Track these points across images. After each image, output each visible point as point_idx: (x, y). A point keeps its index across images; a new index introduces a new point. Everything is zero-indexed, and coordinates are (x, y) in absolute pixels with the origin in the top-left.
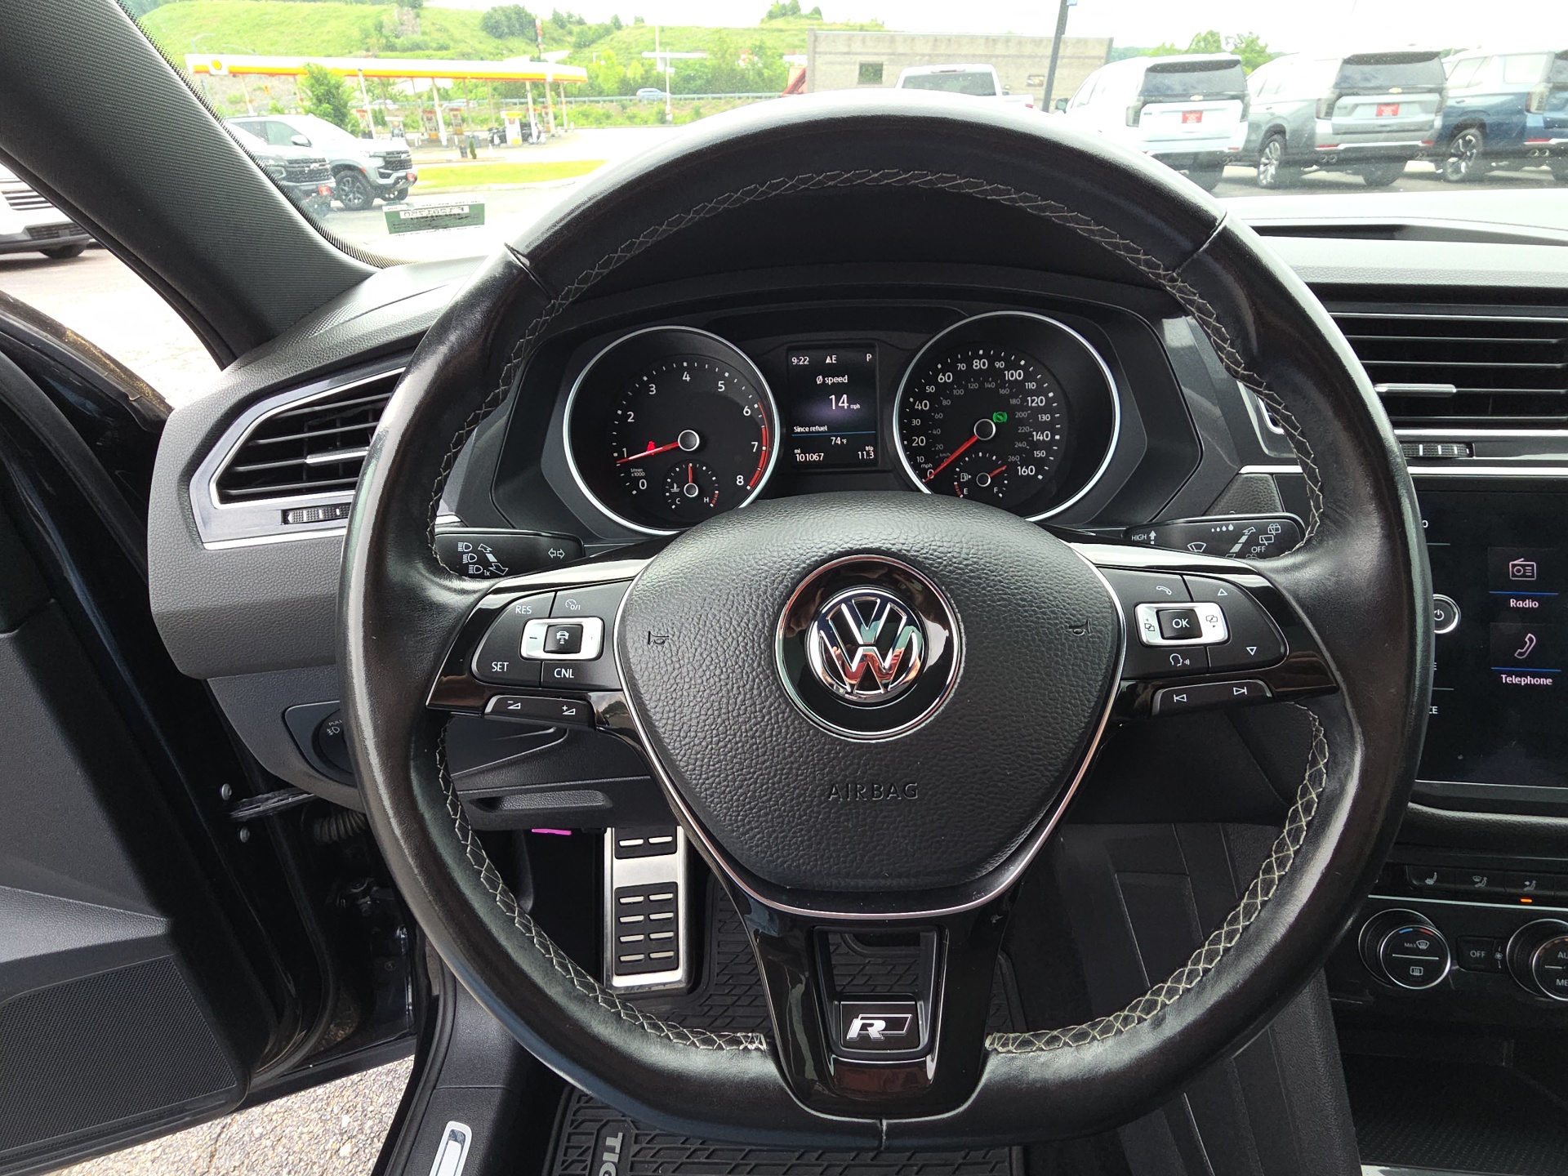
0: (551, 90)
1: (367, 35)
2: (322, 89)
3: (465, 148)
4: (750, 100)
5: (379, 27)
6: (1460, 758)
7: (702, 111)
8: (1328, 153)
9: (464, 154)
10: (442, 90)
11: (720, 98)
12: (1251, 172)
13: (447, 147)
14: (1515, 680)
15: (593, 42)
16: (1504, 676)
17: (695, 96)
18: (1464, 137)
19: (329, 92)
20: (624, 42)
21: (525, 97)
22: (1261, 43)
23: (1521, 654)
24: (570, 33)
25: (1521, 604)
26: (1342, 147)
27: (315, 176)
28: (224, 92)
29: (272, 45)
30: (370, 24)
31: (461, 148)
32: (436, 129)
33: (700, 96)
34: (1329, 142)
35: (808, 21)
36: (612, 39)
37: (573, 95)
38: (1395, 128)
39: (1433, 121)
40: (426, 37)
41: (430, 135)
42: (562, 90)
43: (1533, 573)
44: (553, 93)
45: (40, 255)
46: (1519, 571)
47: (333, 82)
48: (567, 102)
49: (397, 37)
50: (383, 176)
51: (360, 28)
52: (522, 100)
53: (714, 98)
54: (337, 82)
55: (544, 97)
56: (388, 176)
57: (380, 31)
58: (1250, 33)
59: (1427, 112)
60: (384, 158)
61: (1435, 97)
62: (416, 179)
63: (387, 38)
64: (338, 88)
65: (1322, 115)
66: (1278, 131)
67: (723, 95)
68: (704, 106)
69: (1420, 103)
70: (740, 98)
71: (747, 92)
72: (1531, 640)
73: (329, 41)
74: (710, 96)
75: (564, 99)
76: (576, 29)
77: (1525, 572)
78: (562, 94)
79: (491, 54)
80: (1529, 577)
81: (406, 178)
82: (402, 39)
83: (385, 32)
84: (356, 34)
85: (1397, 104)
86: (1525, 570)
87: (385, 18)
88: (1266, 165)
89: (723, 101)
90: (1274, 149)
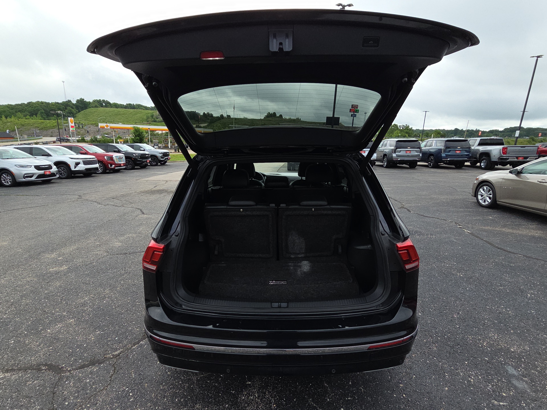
1: (148, 118)
2: (138, 133)
3: (176, 149)
5: (152, 116)
8: (396, 161)
9: (175, 151)
12: (382, 164)
13: (170, 148)
15: (215, 122)
18: (431, 158)
19: (139, 134)
20: (224, 122)
22: (410, 127)
24: (208, 119)
26: (399, 159)
27: (147, 158)
28: (103, 132)
30: (149, 115)
31: (175, 149)
32: (168, 144)
34: (397, 158)
35: (278, 118)
36: (220, 121)
38: (410, 156)
39: (419, 154)
41: (165, 145)
45: (82, 175)
47: (141, 132)
49: (157, 119)
50: (162, 158)
51: (147, 116)
54: (142, 132)
56: (163, 158)
57: (152, 117)
58: (406, 125)
59: (417, 152)
60: (163, 154)
61: (419, 149)
62: (170, 159)
63: (154, 119)
64: (142, 133)
65: (394, 153)
66: (385, 155)
69: (415, 150)
73: (137, 119)
76: (210, 118)
81: (168, 158)
82: (159, 119)
83: (154, 117)
84: (145, 117)
85: (410, 151)
87: (154, 114)
88: (384, 162)
90: (385, 159)
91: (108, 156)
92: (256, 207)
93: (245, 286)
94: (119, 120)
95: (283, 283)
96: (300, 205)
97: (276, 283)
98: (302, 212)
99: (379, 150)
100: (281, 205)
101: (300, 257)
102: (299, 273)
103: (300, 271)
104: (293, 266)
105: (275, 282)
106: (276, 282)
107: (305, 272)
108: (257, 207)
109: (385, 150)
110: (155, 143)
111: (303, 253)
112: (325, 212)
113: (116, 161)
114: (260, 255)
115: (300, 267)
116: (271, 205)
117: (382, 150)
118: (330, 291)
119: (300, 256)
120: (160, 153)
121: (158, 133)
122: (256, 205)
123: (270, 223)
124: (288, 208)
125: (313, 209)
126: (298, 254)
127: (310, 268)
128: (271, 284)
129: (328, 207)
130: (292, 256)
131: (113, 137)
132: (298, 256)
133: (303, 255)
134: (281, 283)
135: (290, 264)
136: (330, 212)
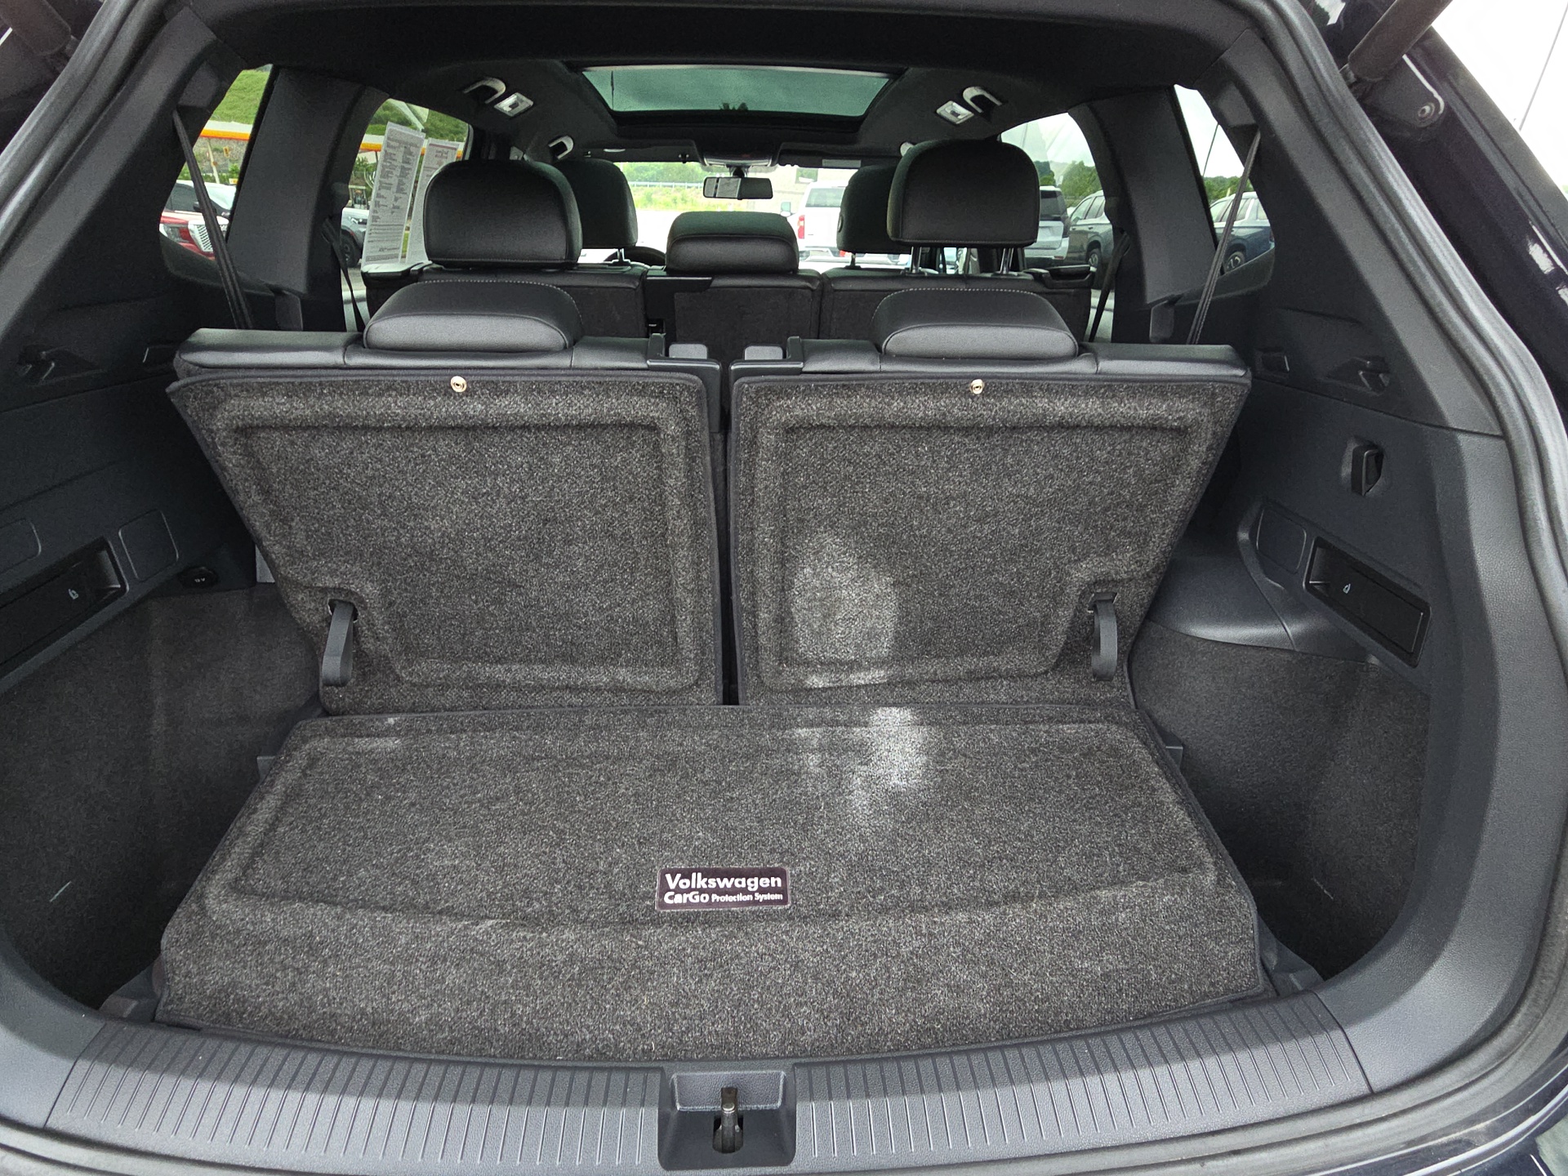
7: (653, 196)
29: (231, 109)
33: (652, 183)
40: (387, 112)
67: (673, 184)
68: (655, 193)
74: (661, 184)
79: (451, 132)
90: (1095, 258)
91: (171, 223)
92: (564, 361)
93: (487, 932)
94: (230, 112)
95: (762, 891)
96: (884, 355)
97: (710, 892)
98: (897, 404)
99: (1078, 228)
100: (752, 353)
101: (859, 687)
102: (859, 800)
103: (870, 781)
104: (821, 749)
105: (702, 883)
106: (712, 883)
107: (894, 796)
108: (575, 363)
109: (1096, 229)
110: (357, 194)
111: (880, 663)
112: (1062, 407)
113: (201, 243)
114: (624, 674)
115: (863, 751)
116: (679, 350)
117: (1086, 228)
118: (1077, 964)
119: (860, 678)
120: (359, 223)
121: (363, 161)
122: (567, 349)
123: (672, 482)
124: (800, 372)
125: (978, 383)
126: (853, 666)
127: (927, 765)
128: (678, 899)
129: (1082, 366)
130: (817, 681)
131: (212, 172)
132: (852, 676)
133: (882, 673)
134: (745, 891)
135: (803, 732)
136: (1090, 408)
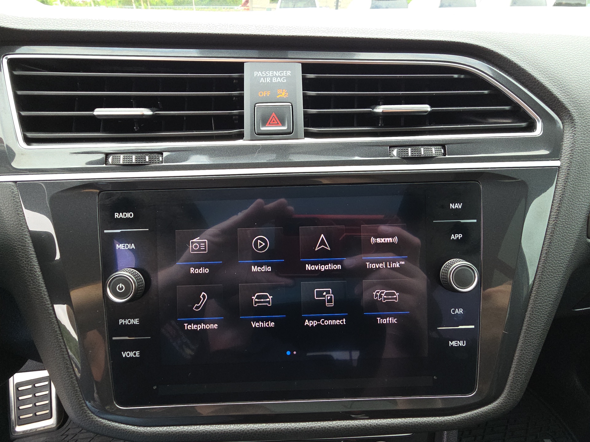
0: (144, 3)
4: (228, 9)
6: (155, 388)
10: (96, 2)
11: (216, 8)
14: (194, 327)
16: (186, 325)
17: (206, 7)
21: (132, 5)
23: (197, 308)
25: (197, 271)
37: (154, 5)
42: (148, 3)
43: (205, 247)
44: (145, 4)
46: (196, 246)
48: (151, 8)
52: (132, 7)
53: (213, 8)
55: (141, 5)
70: (224, 8)
71: (227, 5)
72: (204, 296)
75: (150, 7)
77: (200, 247)
78: (149, 4)
80: (203, 250)
86: (200, 245)
89: (217, 9)
